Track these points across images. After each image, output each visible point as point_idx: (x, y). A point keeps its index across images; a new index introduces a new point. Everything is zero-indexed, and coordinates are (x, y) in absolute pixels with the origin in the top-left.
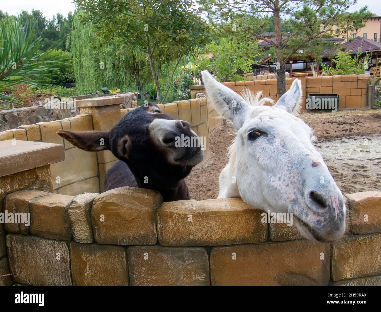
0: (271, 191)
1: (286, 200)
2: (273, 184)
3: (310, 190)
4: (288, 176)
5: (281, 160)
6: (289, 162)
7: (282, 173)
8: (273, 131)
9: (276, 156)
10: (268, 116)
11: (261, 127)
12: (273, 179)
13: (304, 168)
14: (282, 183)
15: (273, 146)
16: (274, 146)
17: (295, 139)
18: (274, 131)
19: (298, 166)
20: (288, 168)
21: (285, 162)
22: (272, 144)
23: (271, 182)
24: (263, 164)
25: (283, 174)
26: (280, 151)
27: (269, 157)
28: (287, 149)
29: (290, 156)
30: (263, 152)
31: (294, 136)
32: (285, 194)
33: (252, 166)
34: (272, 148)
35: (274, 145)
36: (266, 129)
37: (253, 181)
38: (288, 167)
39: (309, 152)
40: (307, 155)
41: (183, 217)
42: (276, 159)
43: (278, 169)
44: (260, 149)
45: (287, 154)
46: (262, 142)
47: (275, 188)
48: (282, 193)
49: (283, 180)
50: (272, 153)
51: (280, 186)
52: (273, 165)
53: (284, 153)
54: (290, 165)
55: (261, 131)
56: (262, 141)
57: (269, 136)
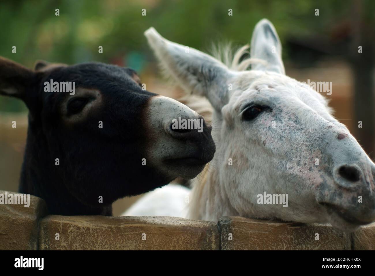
0: (289, 181)
1: (311, 188)
2: (291, 171)
3: (340, 165)
4: (308, 157)
5: (296, 140)
6: (307, 140)
7: (300, 155)
8: (278, 104)
9: (289, 135)
10: (267, 84)
11: (260, 101)
12: (289, 165)
13: (328, 143)
14: (303, 168)
15: (282, 123)
16: (284, 123)
17: (309, 111)
18: (280, 103)
19: (320, 142)
20: (307, 148)
21: (302, 140)
22: (280, 120)
23: (288, 169)
24: (272, 147)
25: (302, 157)
26: (293, 128)
27: (279, 137)
28: (302, 125)
29: (307, 133)
30: (270, 132)
31: (308, 107)
32: (308, 180)
33: (256, 155)
34: (282, 126)
35: (283, 121)
36: (268, 101)
37: (260, 175)
38: (307, 146)
39: (331, 124)
40: (330, 127)
41: (83, 232)
42: (289, 138)
43: (294, 151)
44: (265, 130)
45: (304, 131)
46: (266, 120)
47: (294, 175)
48: (304, 180)
49: (303, 164)
50: (282, 132)
51: (301, 171)
52: (286, 147)
53: (299, 129)
54: (308, 144)
55: (262, 105)
56: (265, 118)
57: (274, 111)
